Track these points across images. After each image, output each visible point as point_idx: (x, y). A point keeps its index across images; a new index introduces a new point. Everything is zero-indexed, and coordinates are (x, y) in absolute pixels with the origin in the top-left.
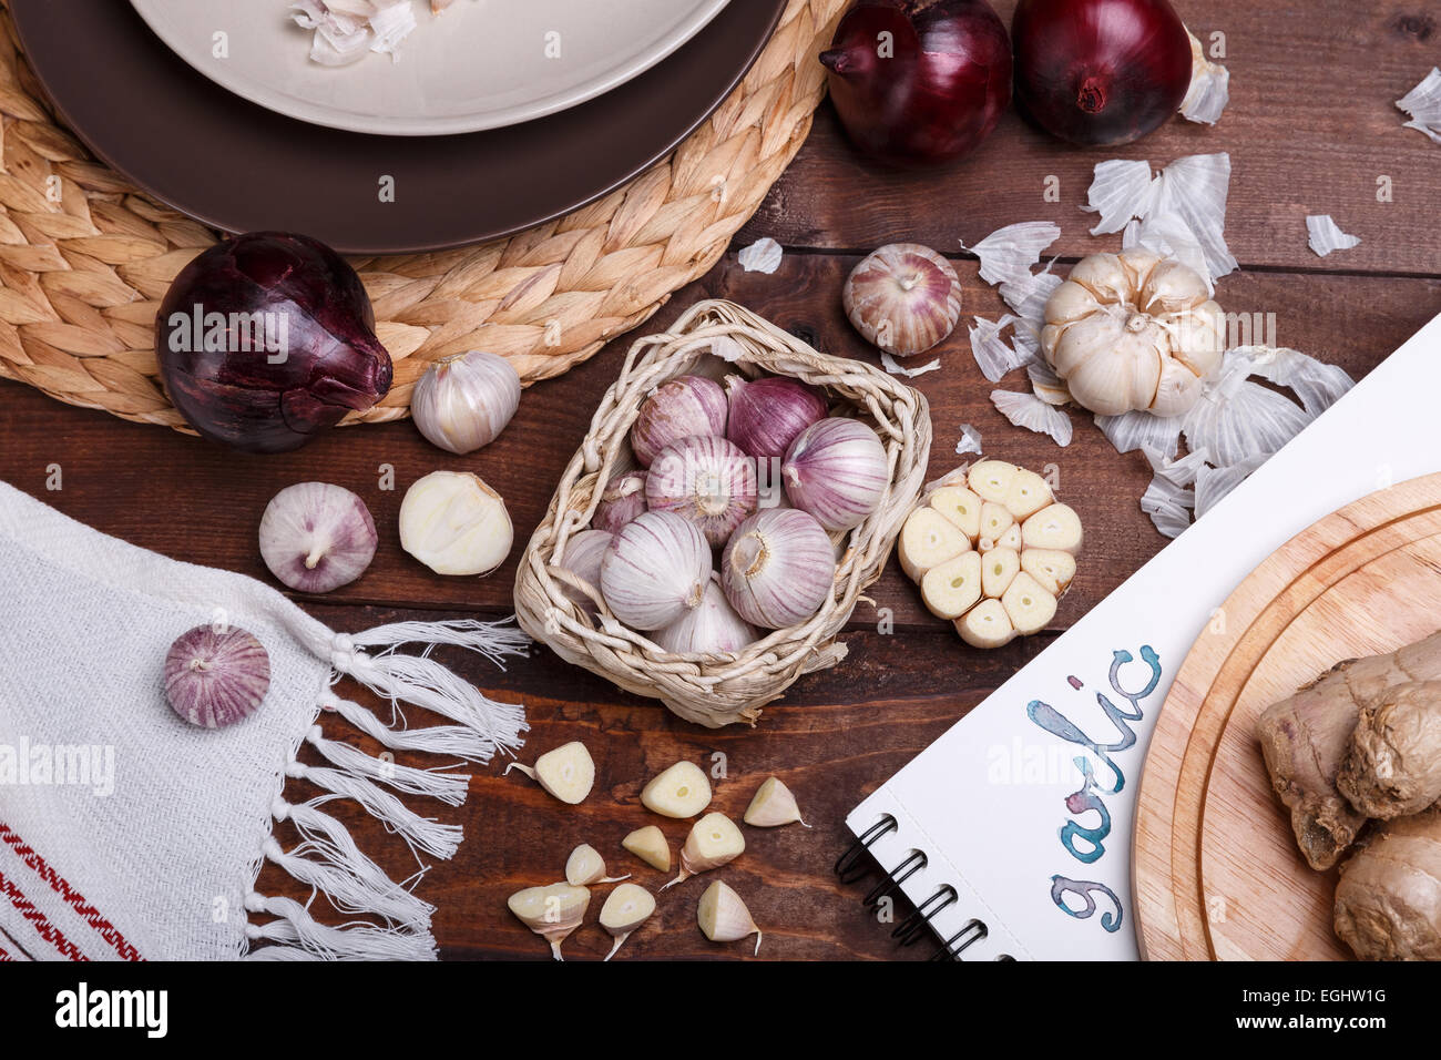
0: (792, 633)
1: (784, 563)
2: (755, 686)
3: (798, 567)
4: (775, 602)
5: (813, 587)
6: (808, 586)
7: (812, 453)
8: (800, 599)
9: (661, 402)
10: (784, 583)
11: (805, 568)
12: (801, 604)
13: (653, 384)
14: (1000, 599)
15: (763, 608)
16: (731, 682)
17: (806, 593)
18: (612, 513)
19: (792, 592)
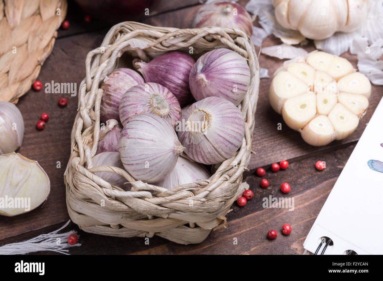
0: (231, 162)
1: (220, 117)
2: (226, 191)
3: (228, 117)
4: (222, 140)
5: (239, 127)
6: (237, 126)
7: (209, 65)
8: (235, 135)
9: (111, 82)
10: (224, 128)
11: (232, 117)
12: (235, 138)
13: (105, 74)
14: (327, 116)
15: (216, 146)
16: (213, 193)
17: (236, 130)
18: (105, 143)
19: (229, 132)
